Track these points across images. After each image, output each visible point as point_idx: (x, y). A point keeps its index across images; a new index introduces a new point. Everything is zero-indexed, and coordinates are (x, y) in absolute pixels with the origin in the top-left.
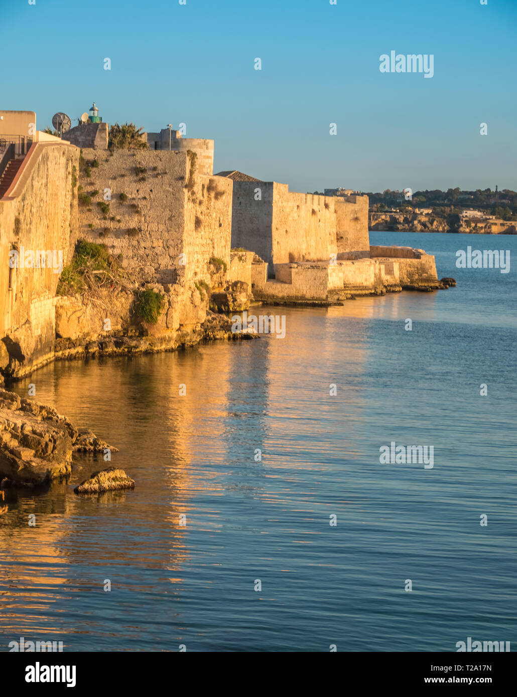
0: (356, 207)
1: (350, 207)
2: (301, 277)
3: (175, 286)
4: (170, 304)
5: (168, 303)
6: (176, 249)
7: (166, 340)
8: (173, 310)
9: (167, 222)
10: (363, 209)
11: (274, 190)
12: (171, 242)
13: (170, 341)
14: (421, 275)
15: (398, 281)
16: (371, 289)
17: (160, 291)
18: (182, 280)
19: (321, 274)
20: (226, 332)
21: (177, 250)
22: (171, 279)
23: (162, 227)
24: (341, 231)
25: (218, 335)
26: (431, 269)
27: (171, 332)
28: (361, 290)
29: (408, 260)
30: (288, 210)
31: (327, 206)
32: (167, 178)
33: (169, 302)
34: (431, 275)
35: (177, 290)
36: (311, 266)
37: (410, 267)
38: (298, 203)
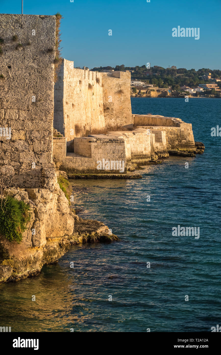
0: (120, 81)
1: (115, 81)
2: (100, 151)
3: (43, 191)
4: (36, 216)
5: (34, 214)
6: (42, 142)
7: (32, 262)
8: (41, 223)
9: (30, 108)
10: (125, 83)
11: (65, 67)
12: (36, 134)
13: (36, 262)
14: (181, 141)
15: (166, 148)
16: (149, 157)
17: (23, 198)
18: (51, 183)
19: (119, 147)
20: (79, 234)
21: (44, 144)
22: (36, 182)
23: (23, 114)
24: (107, 102)
25: (71, 238)
26: (189, 136)
27: (37, 251)
28: (142, 158)
29: (169, 128)
30: (73, 85)
31: (98, 81)
32: (30, 50)
33: (35, 212)
34: (189, 141)
35: (45, 197)
36: (110, 140)
37: (171, 135)
38: (80, 79)
